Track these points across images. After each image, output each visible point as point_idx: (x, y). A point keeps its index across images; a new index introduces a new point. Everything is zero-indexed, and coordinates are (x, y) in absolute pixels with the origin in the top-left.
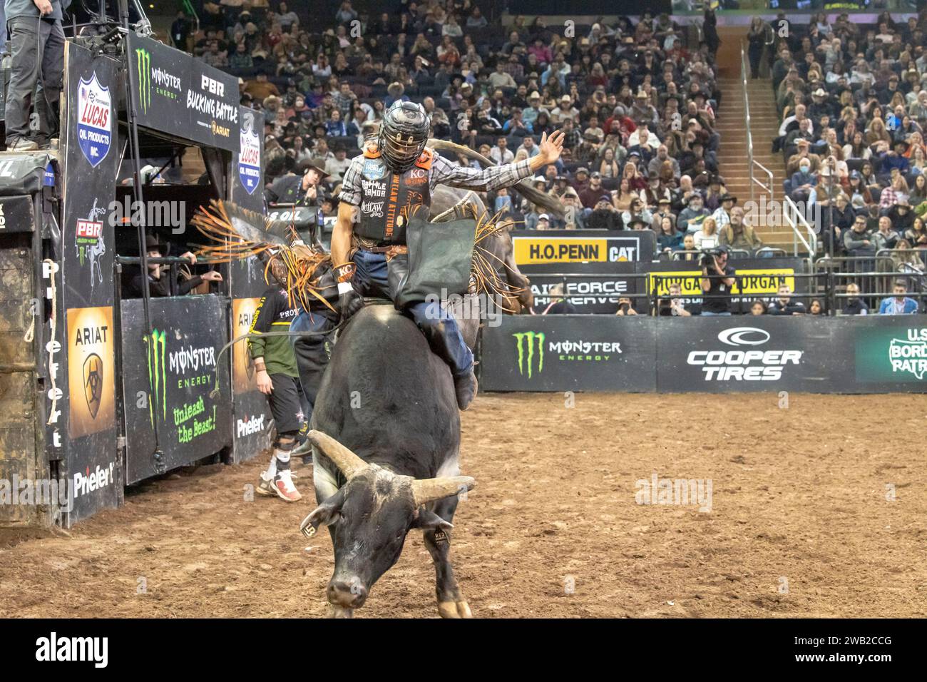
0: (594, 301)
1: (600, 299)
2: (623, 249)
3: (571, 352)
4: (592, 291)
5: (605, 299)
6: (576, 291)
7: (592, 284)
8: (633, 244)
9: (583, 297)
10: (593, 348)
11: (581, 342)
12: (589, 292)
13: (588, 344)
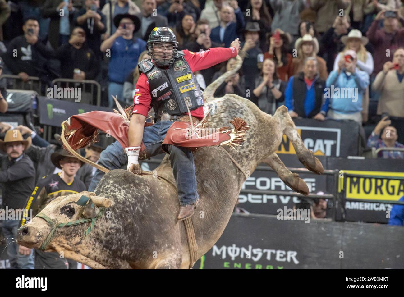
0: (275, 199)
1: (282, 198)
2: (319, 142)
3: (238, 259)
4: (273, 188)
5: (288, 198)
6: (254, 187)
7: (274, 180)
8: (332, 136)
9: (262, 194)
10: (265, 255)
11: (250, 247)
12: (270, 189)
13: (259, 250)
